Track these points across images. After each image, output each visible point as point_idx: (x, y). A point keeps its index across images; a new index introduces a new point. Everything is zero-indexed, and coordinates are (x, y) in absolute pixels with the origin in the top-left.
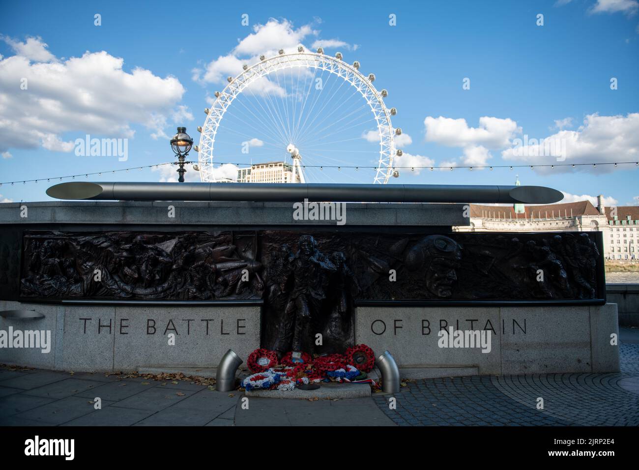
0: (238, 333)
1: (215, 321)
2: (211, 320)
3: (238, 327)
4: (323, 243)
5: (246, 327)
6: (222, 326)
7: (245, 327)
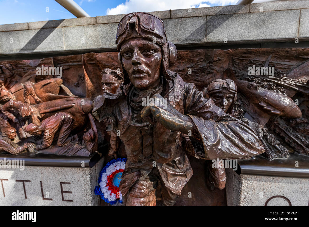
0: (63, 200)
1: (33, 182)
2: (27, 181)
3: (62, 192)
4: (180, 71)
5: (73, 193)
6: (42, 189)
7: (71, 192)
